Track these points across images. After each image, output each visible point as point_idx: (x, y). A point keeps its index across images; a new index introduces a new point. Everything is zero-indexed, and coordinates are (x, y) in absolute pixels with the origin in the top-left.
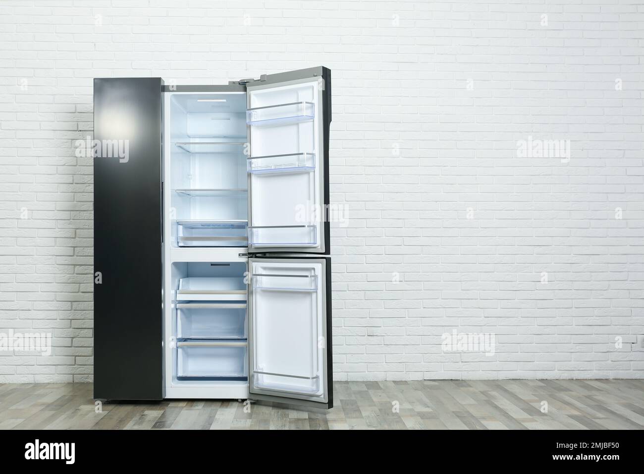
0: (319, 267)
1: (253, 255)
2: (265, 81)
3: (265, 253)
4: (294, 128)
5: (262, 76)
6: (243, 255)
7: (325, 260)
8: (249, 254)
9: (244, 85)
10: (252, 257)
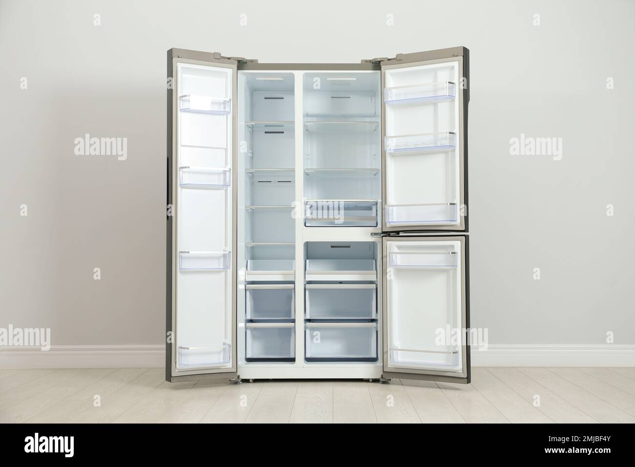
0: (457, 245)
1: (387, 234)
2: (400, 60)
3: (398, 232)
4: (431, 109)
5: (397, 55)
6: (375, 234)
7: (464, 237)
8: (383, 233)
9: (377, 65)
10: (386, 236)
